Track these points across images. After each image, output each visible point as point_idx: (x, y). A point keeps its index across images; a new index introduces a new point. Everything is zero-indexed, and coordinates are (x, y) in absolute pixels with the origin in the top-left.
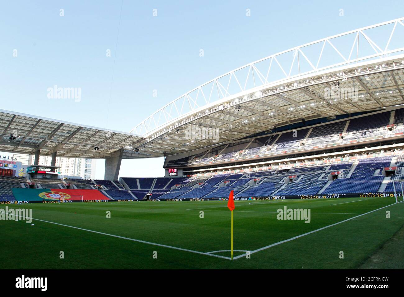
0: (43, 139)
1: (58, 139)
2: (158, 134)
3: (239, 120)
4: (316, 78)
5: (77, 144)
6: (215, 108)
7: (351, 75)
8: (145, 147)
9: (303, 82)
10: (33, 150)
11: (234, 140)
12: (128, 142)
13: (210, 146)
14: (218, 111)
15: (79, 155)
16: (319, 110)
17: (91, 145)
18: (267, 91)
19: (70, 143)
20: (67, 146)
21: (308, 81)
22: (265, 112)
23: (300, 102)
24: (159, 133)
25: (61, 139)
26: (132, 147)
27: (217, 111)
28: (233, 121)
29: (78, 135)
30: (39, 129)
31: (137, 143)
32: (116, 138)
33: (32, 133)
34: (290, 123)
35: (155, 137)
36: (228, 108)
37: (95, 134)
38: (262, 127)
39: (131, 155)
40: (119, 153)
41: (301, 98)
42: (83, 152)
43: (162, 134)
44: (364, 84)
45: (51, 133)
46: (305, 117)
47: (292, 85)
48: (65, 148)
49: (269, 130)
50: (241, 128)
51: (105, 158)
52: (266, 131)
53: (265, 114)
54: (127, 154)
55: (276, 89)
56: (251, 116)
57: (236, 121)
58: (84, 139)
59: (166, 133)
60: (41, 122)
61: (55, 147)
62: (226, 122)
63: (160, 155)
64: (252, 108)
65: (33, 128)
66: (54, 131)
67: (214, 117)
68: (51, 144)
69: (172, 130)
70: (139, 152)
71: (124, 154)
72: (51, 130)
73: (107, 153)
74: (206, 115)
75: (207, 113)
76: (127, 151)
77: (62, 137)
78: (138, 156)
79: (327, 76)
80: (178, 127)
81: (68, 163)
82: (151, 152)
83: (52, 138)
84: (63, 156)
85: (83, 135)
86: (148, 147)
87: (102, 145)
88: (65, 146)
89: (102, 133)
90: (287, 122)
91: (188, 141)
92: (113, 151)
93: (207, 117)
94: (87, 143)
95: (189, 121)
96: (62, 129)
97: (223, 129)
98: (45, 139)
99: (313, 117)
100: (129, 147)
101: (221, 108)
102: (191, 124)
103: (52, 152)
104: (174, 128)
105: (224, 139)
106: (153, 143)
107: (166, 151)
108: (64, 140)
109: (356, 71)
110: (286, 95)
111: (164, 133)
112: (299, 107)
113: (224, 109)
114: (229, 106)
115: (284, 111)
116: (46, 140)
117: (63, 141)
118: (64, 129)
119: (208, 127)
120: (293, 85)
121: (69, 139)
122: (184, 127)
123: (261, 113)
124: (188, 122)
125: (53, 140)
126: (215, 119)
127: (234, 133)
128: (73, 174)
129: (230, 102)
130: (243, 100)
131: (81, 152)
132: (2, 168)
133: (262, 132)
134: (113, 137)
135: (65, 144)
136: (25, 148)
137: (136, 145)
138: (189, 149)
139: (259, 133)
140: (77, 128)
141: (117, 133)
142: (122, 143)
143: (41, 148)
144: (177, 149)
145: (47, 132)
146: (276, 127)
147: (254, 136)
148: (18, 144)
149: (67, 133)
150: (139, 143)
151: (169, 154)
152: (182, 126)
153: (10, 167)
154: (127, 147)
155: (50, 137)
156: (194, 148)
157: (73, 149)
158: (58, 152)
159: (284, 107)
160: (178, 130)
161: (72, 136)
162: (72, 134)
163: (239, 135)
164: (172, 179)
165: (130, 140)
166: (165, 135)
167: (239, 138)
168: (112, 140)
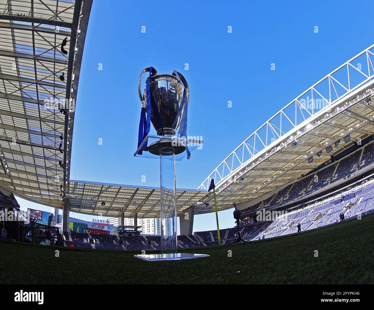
0: (125, 204)
1: (137, 202)
2: (224, 186)
3: (299, 157)
4: (352, 98)
5: (153, 205)
6: (273, 150)
9: (343, 105)
10: (119, 213)
11: (298, 178)
12: (198, 199)
13: (277, 189)
14: (276, 152)
15: (156, 215)
16: (364, 129)
18: (316, 122)
19: (147, 205)
20: (145, 208)
21: (346, 103)
22: (320, 143)
23: (347, 126)
24: (225, 184)
25: (139, 202)
26: (202, 203)
28: (294, 159)
29: (152, 197)
30: (121, 195)
31: (206, 198)
32: (186, 196)
33: (116, 199)
34: (345, 149)
35: (222, 190)
36: (285, 147)
38: (321, 159)
39: (202, 211)
40: (191, 210)
43: (228, 185)
45: (130, 198)
46: (355, 140)
48: (143, 210)
49: (328, 161)
50: (303, 165)
51: (178, 216)
52: (325, 163)
54: (199, 210)
55: (323, 118)
56: (309, 151)
57: (297, 159)
58: (158, 200)
59: (232, 184)
60: (122, 189)
61: (135, 210)
62: (288, 161)
63: (230, 206)
64: (308, 141)
65: (117, 195)
66: (132, 195)
67: (274, 159)
68: (132, 208)
69: (237, 180)
70: (208, 207)
71: (195, 210)
72: (130, 195)
73: (180, 211)
74: (266, 158)
75: (267, 156)
76: (199, 207)
77: (140, 201)
78: (209, 210)
79: (360, 95)
80: (242, 176)
81: (149, 224)
82: (221, 205)
83: (132, 202)
84: (143, 217)
85: (156, 197)
86: (217, 200)
88: (143, 208)
90: (342, 149)
91: (255, 188)
92: (185, 208)
93: (267, 161)
95: (252, 168)
96: (139, 193)
97: (286, 169)
100: (199, 203)
101: (279, 148)
102: (254, 170)
103: (134, 214)
104: (239, 177)
105: (289, 179)
106: (221, 196)
107: (235, 201)
108: (142, 202)
110: (333, 122)
111: (230, 184)
112: (348, 131)
113: (281, 149)
114: (286, 145)
115: (337, 138)
116: (128, 204)
117: (141, 204)
118: (140, 193)
119: (271, 170)
120: (336, 110)
121: (146, 201)
122: (248, 175)
123: (317, 145)
124: (250, 169)
125: (132, 204)
126: (276, 161)
127: (297, 171)
128: (154, 233)
129: (286, 141)
130: (297, 135)
131: (157, 212)
132: (100, 229)
133: (322, 164)
134: (183, 195)
135: (143, 206)
136: (113, 212)
137: (205, 200)
138: (257, 197)
139: (320, 166)
140: (150, 191)
141: (186, 191)
142: (192, 200)
143: (125, 211)
144: (245, 198)
145: (128, 197)
146: (334, 156)
147: (316, 170)
148: (108, 209)
149: (143, 196)
150: (207, 198)
151: (239, 204)
152: (245, 174)
153: (106, 229)
154: (197, 203)
155: (130, 202)
156: (262, 194)
157: (150, 211)
158: (138, 214)
159: (336, 134)
160: (243, 179)
161: (147, 199)
162: (147, 196)
163: (302, 173)
164: (244, 228)
165: (199, 196)
166: (232, 186)
167: (303, 176)
168: (183, 198)
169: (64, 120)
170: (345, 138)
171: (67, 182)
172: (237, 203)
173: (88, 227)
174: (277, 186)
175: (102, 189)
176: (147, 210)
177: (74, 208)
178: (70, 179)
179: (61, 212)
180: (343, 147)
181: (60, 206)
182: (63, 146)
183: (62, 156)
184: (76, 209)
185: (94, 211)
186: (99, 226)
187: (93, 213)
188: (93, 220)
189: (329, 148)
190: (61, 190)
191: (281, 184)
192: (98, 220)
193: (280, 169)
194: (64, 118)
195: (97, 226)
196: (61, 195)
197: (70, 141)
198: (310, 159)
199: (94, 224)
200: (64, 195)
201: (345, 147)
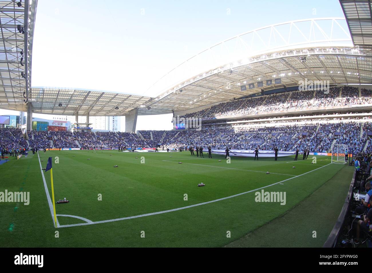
0: (79, 104)
1: (89, 103)
3: (233, 83)
4: (289, 51)
5: (103, 106)
6: (211, 72)
7: (313, 53)
8: (155, 106)
9: (280, 54)
10: (74, 112)
11: (230, 100)
12: (141, 102)
13: (211, 104)
15: (106, 114)
16: (296, 79)
17: (113, 105)
18: (252, 59)
19: (98, 105)
20: (96, 108)
21: (283, 53)
22: (254, 77)
23: (280, 71)
25: (91, 103)
26: (145, 106)
27: (212, 74)
28: (228, 84)
29: (102, 98)
30: (75, 97)
32: (131, 99)
33: (71, 100)
35: (163, 97)
36: (222, 72)
37: (114, 97)
40: (135, 111)
41: (280, 67)
42: (108, 112)
43: (168, 94)
44: (322, 62)
45: (84, 99)
46: (286, 84)
47: (272, 55)
48: (94, 110)
49: (259, 93)
50: (236, 90)
51: (125, 116)
52: (256, 93)
53: (254, 79)
54: (142, 112)
55: (259, 58)
56: (243, 80)
57: (231, 84)
58: (107, 101)
59: (172, 93)
60: (76, 92)
61: (88, 109)
62: (223, 84)
63: (169, 112)
64: (243, 72)
65: (72, 97)
66: (85, 97)
67: (211, 79)
68: (85, 107)
69: (176, 91)
70: (150, 110)
71: (139, 112)
72: (83, 97)
73: (126, 112)
74: (203, 77)
75: (204, 76)
76: (142, 109)
78: (150, 113)
79: (297, 51)
80: (182, 88)
82: (161, 109)
83: (85, 103)
84: (95, 115)
85: (106, 99)
86: (158, 105)
87: (121, 105)
88: (94, 108)
89: (120, 95)
90: (272, 87)
91: (192, 100)
92: (130, 110)
93: (205, 79)
94: (110, 104)
96: (90, 95)
97: (220, 90)
98: (80, 104)
99: (291, 84)
100: (142, 106)
101: (216, 72)
102: (192, 85)
103: (87, 113)
104: (178, 89)
105: (222, 98)
106: (161, 102)
107: (174, 108)
108: (93, 103)
109: (315, 50)
110: (268, 64)
111: (170, 93)
112: (280, 75)
113: (218, 73)
114: (222, 70)
115: (269, 77)
117: (92, 104)
118: (92, 95)
119: (207, 88)
121: (97, 102)
122: (187, 88)
123: (251, 78)
124: (189, 84)
125: (85, 104)
126: (213, 81)
127: (230, 94)
128: (104, 128)
129: (223, 67)
130: (233, 65)
131: (107, 112)
132: (59, 126)
133: (253, 94)
134: (129, 98)
135: (94, 106)
136: (69, 111)
137: (148, 104)
138: (193, 107)
139: (251, 95)
140: (100, 94)
141: (131, 95)
142: (137, 103)
143: (79, 110)
144: (183, 106)
145: (81, 98)
146: (264, 91)
147: (247, 97)
148: (65, 109)
149: (95, 98)
150: (150, 102)
151: (177, 111)
152: (184, 87)
153: (64, 125)
154: (141, 106)
155: (84, 102)
156: (197, 106)
157: (100, 110)
158: (90, 112)
159: (269, 74)
160: (181, 91)
161: (98, 100)
162: (98, 98)
163: (234, 96)
164: (179, 132)
165: (143, 100)
166: (171, 95)
167: (235, 99)
168: (128, 101)
169: (24, 37)
170: (276, 79)
171: (29, 89)
172: (175, 110)
173: (49, 124)
174: (211, 102)
175: (57, 97)
176: (98, 109)
177: (36, 110)
178: (31, 86)
179: (26, 114)
180: (273, 86)
181: (25, 109)
182: (24, 59)
183: (24, 67)
184: (38, 110)
185: (53, 111)
186: (58, 123)
187: (52, 113)
188: (54, 118)
189: (260, 83)
190: (24, 96)
191: (215, 101)
192: (58, 118)
193: (215, 89)
194: (24, 36)
195: (57, 123)
196: (24, 100)
197: (30, 54)
198: (243, 87)
199: (55, 122)
200: (27, 100)
201: (275, 87)
